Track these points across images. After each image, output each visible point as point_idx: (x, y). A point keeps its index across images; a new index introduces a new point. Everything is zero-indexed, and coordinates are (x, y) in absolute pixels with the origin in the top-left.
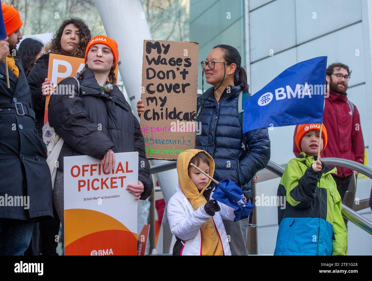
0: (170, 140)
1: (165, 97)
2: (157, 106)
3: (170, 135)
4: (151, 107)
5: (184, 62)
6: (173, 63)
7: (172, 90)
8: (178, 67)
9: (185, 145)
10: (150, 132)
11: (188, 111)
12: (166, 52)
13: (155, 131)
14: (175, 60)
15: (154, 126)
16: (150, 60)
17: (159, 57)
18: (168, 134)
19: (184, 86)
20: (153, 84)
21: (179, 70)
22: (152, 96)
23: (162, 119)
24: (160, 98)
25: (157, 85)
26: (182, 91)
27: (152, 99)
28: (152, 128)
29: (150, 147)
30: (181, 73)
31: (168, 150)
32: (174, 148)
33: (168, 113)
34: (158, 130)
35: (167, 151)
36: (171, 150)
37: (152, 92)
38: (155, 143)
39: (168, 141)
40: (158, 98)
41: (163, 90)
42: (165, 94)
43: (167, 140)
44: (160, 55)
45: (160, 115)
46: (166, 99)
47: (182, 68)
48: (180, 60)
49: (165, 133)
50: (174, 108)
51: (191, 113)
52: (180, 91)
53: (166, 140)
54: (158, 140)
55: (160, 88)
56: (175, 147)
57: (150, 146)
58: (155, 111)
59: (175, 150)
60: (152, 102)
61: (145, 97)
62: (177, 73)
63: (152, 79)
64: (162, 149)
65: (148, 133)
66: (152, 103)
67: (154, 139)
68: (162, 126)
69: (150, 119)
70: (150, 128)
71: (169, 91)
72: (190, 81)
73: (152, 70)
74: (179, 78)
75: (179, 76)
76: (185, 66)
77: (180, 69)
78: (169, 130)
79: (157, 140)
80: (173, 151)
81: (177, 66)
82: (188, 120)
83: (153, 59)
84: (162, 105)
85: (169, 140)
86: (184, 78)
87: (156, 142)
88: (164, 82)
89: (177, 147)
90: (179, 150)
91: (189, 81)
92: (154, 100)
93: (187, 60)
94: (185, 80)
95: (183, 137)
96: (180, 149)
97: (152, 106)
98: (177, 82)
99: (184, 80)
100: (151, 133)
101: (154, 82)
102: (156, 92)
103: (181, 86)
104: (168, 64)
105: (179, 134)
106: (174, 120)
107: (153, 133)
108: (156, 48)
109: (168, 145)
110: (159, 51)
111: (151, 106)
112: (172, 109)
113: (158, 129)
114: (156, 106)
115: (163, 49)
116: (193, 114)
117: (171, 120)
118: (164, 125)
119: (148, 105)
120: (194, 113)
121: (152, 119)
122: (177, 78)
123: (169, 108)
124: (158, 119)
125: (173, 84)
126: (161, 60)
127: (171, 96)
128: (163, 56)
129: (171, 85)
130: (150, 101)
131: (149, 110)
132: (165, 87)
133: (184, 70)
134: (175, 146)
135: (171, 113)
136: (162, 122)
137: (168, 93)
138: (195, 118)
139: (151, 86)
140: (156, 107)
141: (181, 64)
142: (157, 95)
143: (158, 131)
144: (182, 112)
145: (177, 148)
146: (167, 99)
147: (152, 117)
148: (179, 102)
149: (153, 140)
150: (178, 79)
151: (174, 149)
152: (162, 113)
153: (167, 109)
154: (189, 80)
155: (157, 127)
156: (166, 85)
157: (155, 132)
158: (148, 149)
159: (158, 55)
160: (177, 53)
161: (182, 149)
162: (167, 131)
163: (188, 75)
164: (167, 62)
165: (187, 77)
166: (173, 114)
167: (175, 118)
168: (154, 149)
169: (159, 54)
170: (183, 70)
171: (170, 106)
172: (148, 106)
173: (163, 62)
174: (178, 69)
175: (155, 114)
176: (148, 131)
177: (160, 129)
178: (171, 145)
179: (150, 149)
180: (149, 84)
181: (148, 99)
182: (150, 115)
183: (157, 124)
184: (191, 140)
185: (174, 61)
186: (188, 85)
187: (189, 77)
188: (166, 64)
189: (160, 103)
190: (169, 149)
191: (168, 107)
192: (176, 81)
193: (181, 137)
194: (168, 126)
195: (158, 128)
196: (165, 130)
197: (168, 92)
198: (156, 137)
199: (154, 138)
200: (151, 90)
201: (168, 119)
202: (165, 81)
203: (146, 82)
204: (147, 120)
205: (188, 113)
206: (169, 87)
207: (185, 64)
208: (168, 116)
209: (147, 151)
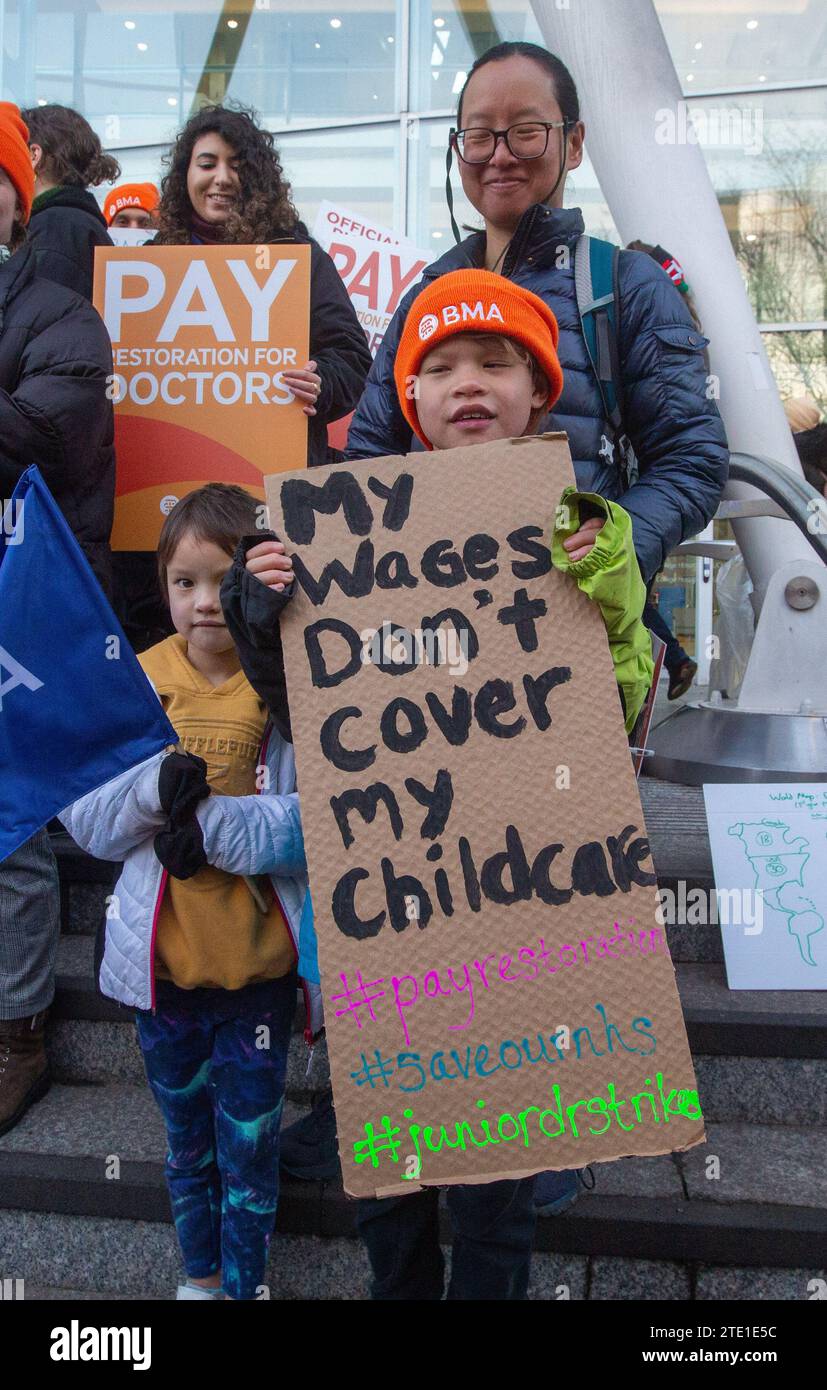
0: (525, 1043)
1: (443, 777)
2: (405, 837)
3: (513, 1006)
4: (367, 851)
5: (506, 556)
6: (446, 569)
7: (475, 723)
8: (481, 584)
9: (623, 1056)
10: (389, 1008)
11: (590, 834)
12: (396, 517)
13: (421, 1000)
14: (458, 548)
15: (405, 970)
16: (316, 574)
17: (366, 550)
18: (502, 1002)
19: (539, 689)
20: (355, 712)
21: (490, 600)
22: (362, 780)
23: (448, 910)
24: (413, 786)
25: (380, 710)
26: (529, 717)
27: (365, 801)
28: (396, 983)
29: (408, 1113)
30: (505, 616)
31: (522, 1110)
32: (556, 1089)
33: (479, 868)
34: (438, 987)
35: (515, 1115)
36: (542, 1108)
37: (360, 760)
38: (429, 1078)
39: (509, 1051)
40: (399, 789)
41: (419, 732)
42: (434, 754)
43: (507, 1045)
44: (365, 538)
45: (430, 886)
46: (448, 785)
47: (504, 588)
48: (482, 546)
49: (480, 998)
50: (503, 832)
51: (611, 841)
52: (520, 725)
53: (498, 1047)
54: (447, 1051)
55: (403, 725)
56: (564, 1083)
57: (403, 1103)
58: (399, 872)
59: (568, 1099)
60: (369, 815)
61: (320, 797)
62: (483, 620)
63: (345, 683)
64: (485, 1108)
65: (381, 1021)
66: (373, 825)
67: (422, 1055)
68: (453, 956)
69: (370, 928)
70: (388, 986)
71: (456, 732)
72: (568, 650)
73: (338, 631)
74: (501, 648)
75: (499, 637)
76: (521, 570)
77: (495, 593)
78: (502, 973)
79: (440, 1054)
80: (555, 1109)
81: (472, 585)
82: (605, 890)
83: (334, 570)
84: (432, 827)
85: (519, 1043)
86: (528, 641)
87: (438, 1072)
88: (420, 688)
89: (577, 1080)
90: (589, 1094)
91: (559, 653)
92: (381, 805)
93: (521, 539)
94: (539, 654)
95: (599, 1002)
96: (598, 1086)
97: (373, 839)
98: (495, 675)
99: (533, 654)
100: (393, 1014)
101: (363, 698)
102: (383, 752)
103: (520, 694)
104: (422, 580)
105: (570, 992)
106: (523, 902)
107: (411, 1015)
108: (341, 508)
109: (514, 1079)
110: (359, 521)
111: (367, 845)
112: (494, 839)
113: (432, 981)
114: (398, 836)
115: (377, 505)
116: (627, 844)
117: (503, 906)
118: (465, 947)
119: (348, 839)
120: (634, 837)
121: (388, 923)
122: (491, 650)
123: (474, 834)
124: (423, 921)
125: (473, 690)
126: (375, 564)
127: (473, 759)
128: (383, 540)
129: (460, 695)
130: (353, 815)
131: (362, 874)
132: (427, 713)
133: (520, 595)
134: (563, 1071)
135: (494, 865)
136: (449, 935)
137: (453, 748)
138: (646, 865)
139: (349, 722)
140: (397, 845)
141: (494, 569)
142: (391, 769)
143: (439, 994)
144: (558, 848)
145: (578, 1086)
146: (454, 781)
147: (383, 913)
148: (527, 788)
149: (416, 1057)
150: (493, 656)
151: (558, 1099)
152: (441, 877)
153: (464, 845)
154: (559, 648)
155: (426, 968)
156: (431, 699)
157: (420, 1007)
158: (397, 1130)
159: (358, 540)
160: (458, 510)
161: (611, 1087)
162: (491, 983)
163: (549, 617)
164: (415, 569)
165: (546, 632)
166: (507, 870)
167: (522, 892)
168: (436, 1124)
169: (360, 535)
170: (511, 596)
171: (481, 820)
172: (352, 846)
173: (392, 571)
174: (483, 598)
175: (398, 887)
176: (376, 1010)
177: (443, 977)
178: (534, 1075)
179: (411, 1122)
180: (330, 714)
181: (341, 805)
182: (370, 900)
183: (424, 953)
184: (649, 1019)
185: (452, 559)
186: (560, 675)
187: (554, 630)
188: (412, 582)
189: (415, 814)
190: (530, 1103)
191: (471, 828)
192: (484, 666)
193: (586, 1006)
194: (492, 949)
195: (433, 974)
196: (476, 978)
197: (452, 743)
198: (435, 1039)
199: (424, 1048)
200: (351, 749)
201: (486, 904)
202: (421, 682)
203: (311, 706)
204: (359, 938)
205: (596, 847)
206: (450, 711)
207: (515, 564)
208: (483, 888)
209: (391, 1140)
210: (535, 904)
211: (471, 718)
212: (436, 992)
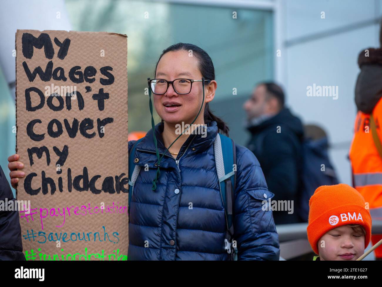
0: (79, 234)
1: (66, 148)
2: (51, 165)
3: (77, 223)
4: (38, 168)
5: (99, 76)
6: (77, 77)
7: (79, 131)
8: (88, 84)
9: (108, 242)
10: (38, 217)
11: (110, 174)
12: (62, 54)
13: (49, 216)
14: (83, 70)
15: (45, 207)
16: (32, 70)
17: (50, 65)
18: (73, 221)
19: (102, 123)
20: (40, 121)
21: (91, 91)
22: (39, 144)
23: (61, 190)
24: (55, 149)
25: (48, 122)
26: (97, 133)
27: (39, 151)
28: (41, 210)
29: (39, 250)
30: (95, 97)
31: (75, 253)
32: (86, 249)
33: (73, 179)
34: (54, 213)
35: (72, 255)
36: (81, 254)
37: (40, 138)
38: (47, 240)
39: (74, 236)
40: (51, 149)
41: (60, 132)
42: (64, 139)
43: (73, 234)
44: (51, 60)
45: (56, 182)
46: (67, 150)
47: (96, 87)
48: (91, 71)
49: (67, 219)
50: (83, 169)
51: (116, 177)
52: (94, 135)
53: (70, 234)
54: (54, 233)
55: (55, 128)
56: (88, 248)
57: (39, 246)
58: (47, 176)
59: (89, 252)
60: (40, 156)
61: (24, 148)
62: (87, 97)
63: (37, 111)
64: (64, 251)
65: (35, 221)
66: (40, 160)
67: (47, 233)
68: (61, 205)
69: (36, 192)
70: (38, 211)
71: (72, 133)
72: (114, 112)
73: (37, 92)
74: (91, 108)
75: (91, 104)
76: (103, 82)
77: (93, 88)
78: (75, 212)
79: (51, 234)
80: (85, 255)
81: (86, 84)
82: (112, 192)
83: (38, 70)
84: (61, 162)
85: (77, 234)
86: (101, 107)
87: (50, 239)
88: (62, 117)
89: (93, 247)
90: (95, 252)
91: (111, 113)
92: (44, 154)
93: (105, 70)
94: (104, 112)
95: (104, 226)
96: (99, 250)
97: (40, 163)
98: (88, 116)
99: (102, 112)
100: (39, 219)
101: (43, 117)
102: (47, 136)
103: (95, 124)
104: (68, 79)
105: (95, 221)
106: (85, 192)
107: (45, 221)
108: (43, 47)
109: (74, 244)
110: (49, 54)
111: (38, 166)
112: (79, 170)
113: (53, 211)
114: (48, 164)
115: (56, 49)
116: (122, 179)
117: (79, 192)
118: (65, 202)
119: (32, 163)
120: (124, 177)
121: (41, 191)
122: (88, 108)
123: (73, 168)
124: (53, 192)
125: (80, 120)
126: (53, 70)
127: (76, 143)
128: (57, 62)
129: (76, 121)
130: (35, 156)
131: (35, 175)
132: (63, 126)
133: (101, 90)
134: (89, 244)
135: (78, 178)
136: (60, 198)
137: (70, 139)
138: (126, 186)
139: (37, 124)
140: (48, 167)
141: (93, 80)
142: (49, 142)
143: (54, 215)
144: (99, 176)
145: (93, 249)
146: (69, 149)
147: (40, 188)
148: (93, 156)
149: (44, 233)
150: (89, 110)
151: (86, 252)
152: (60, 180)
153: (69, 171)
154: (110, 111)
155: (52, 207)
156: (66, 121)
157: (48, 219)
158: (35, 254)
159: (48, 60)
160: (85, 56)
161: (103, 251)
162: (71, 215)
163: (109, 100)
164: (67, 75)
165: (107, 105)
166: (82, 181)
167: (85, 188)
168: (48, 254)
169: (49, 59)
170: (98, 90)
171: (76, 164)
172: (33, 165)
173: (59, 74)
174: (88, 89)
175: (46, 181)
176: (34, 217)
177: (57, 211)
178: (80, 244)
179: (40, 252)
180: (31, 121)
181: (31, 152)
182: (36, 183)
183: (52, 202)
184: (118, 233)
185: (80, 73)
186: (109, 120)
187: (111, 105)
188: (65, 79)
189: (55, 158)
190: (77, 252)
191: (73, 166)
192: (85, 113)
193: (99, 226)
194: (73, 205)
195: (54, 209)
196: (67, 212)
197: (70, 137)
198: (51, 229)
199: (47, 231)
200: (37, 133)
201: (74, 190)
202: (63, 115)
203: (25, 117)
204: (31, 195)
205: (111, 178)
206: (71, 127)
207: (101, 79)
208: (73, 185)
209: (33, 257)
210: (89, 192)
211: (78, 130)
212: (53, 215)
